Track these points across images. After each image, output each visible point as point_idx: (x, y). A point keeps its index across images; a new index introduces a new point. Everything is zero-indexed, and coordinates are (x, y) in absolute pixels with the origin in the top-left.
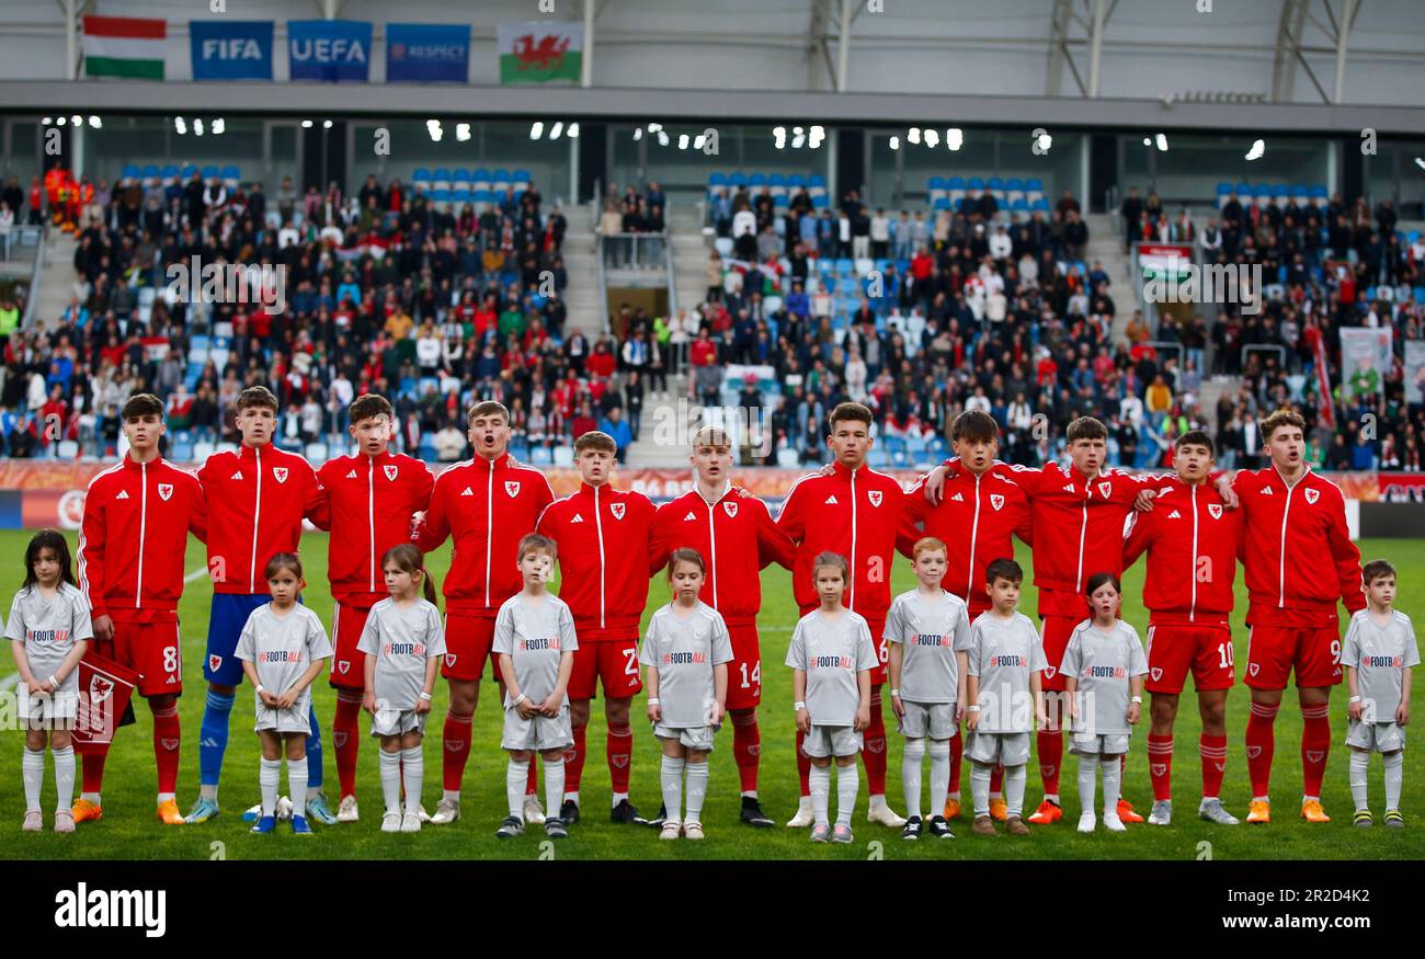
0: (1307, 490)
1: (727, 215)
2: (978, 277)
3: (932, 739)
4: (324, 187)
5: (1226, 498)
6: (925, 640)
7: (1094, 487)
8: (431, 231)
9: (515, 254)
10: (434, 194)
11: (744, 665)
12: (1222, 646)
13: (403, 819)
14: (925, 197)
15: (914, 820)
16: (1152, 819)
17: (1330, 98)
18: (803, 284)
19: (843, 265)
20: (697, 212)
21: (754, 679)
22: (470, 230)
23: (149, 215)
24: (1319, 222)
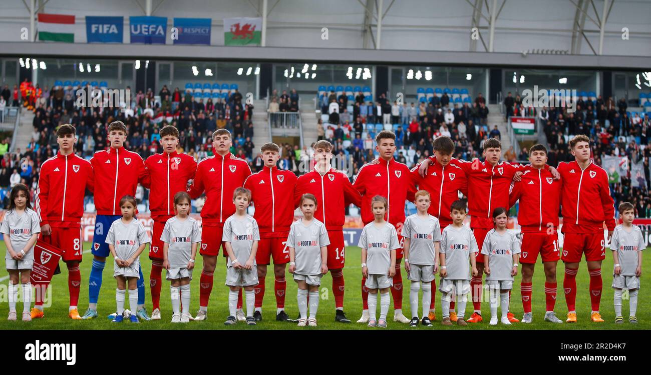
0: (591, 172)
1: (326, 104)
2: (439, 132)
3: (423, 282)
4: (146, 91)
5: (555, 175)
6: (421, 236)
7: (496, 170)
8: (193, 111)
9: (231, 121)
10: (196, 95)
11: (337, 249)
12: (555, 241)
13: (181, 318)
14: (416, 97)
15: (415, 318)
16: (523, 321)
17: (597, 53)
18: (360, 135)
19: (379, 126)
20: (313, 103)
21: (341, 255)
22: (211, 110)
23: (66, 102)
24: (593, 108)
